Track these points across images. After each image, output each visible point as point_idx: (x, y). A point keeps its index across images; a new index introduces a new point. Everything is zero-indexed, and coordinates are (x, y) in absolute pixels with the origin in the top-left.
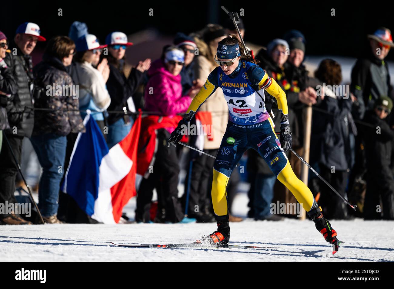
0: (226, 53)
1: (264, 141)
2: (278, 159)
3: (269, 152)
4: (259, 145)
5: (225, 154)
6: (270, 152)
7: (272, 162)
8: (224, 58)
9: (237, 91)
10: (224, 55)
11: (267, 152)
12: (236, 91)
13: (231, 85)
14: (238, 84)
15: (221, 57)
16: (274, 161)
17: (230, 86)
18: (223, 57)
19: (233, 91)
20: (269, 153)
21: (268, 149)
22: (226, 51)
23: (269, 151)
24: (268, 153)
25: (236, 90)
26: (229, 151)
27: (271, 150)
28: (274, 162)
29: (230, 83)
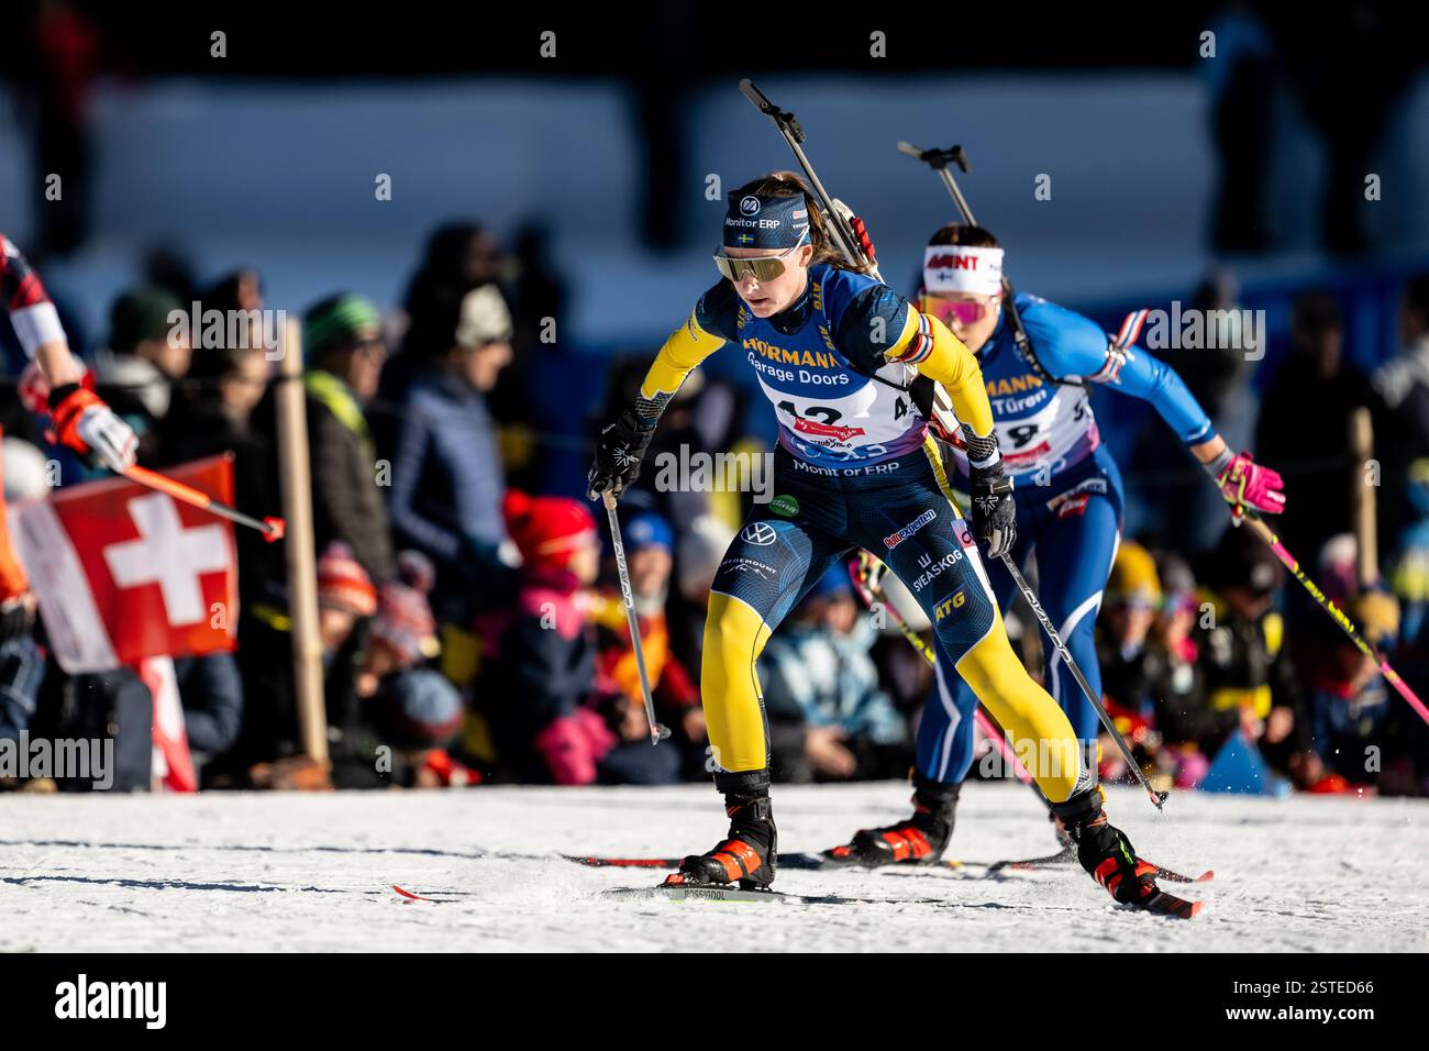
0: (757, 225)
1: (912, 529)
2: (962, 599)
3: (931, 571)
4: (890, 542)
5: (755, 539)
6: (934, 573)
7: (939, 609)
8: (747, 245)
9: (805, 377)
10: (749, 231)
11: (923, 571)
12: (805, 375)
13: (781, 356)
14: (807, 354)
15: (736, 239)
16: (946, 605)
17: (778, 359)
18: (744, 238)
19: (790, 376)
20: (930, 576)
21: (925, 561)
22: (757, 218)
23: (928, 568)
24: (926, 577)
25: (801, 372)
26: (774, 534)
27: (939, 566)
28: (948, 612)
29: (777, 349)
